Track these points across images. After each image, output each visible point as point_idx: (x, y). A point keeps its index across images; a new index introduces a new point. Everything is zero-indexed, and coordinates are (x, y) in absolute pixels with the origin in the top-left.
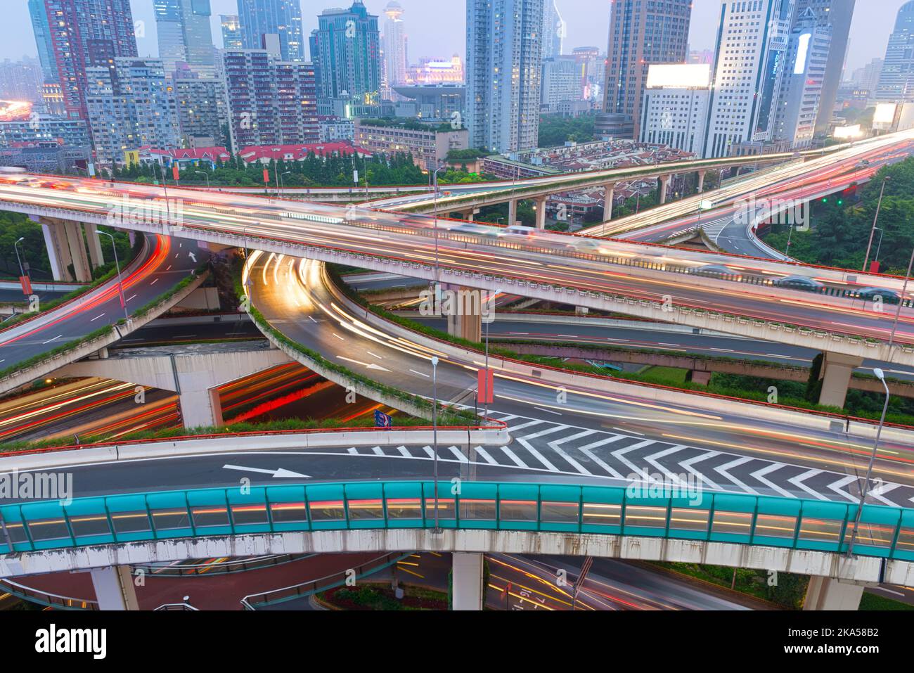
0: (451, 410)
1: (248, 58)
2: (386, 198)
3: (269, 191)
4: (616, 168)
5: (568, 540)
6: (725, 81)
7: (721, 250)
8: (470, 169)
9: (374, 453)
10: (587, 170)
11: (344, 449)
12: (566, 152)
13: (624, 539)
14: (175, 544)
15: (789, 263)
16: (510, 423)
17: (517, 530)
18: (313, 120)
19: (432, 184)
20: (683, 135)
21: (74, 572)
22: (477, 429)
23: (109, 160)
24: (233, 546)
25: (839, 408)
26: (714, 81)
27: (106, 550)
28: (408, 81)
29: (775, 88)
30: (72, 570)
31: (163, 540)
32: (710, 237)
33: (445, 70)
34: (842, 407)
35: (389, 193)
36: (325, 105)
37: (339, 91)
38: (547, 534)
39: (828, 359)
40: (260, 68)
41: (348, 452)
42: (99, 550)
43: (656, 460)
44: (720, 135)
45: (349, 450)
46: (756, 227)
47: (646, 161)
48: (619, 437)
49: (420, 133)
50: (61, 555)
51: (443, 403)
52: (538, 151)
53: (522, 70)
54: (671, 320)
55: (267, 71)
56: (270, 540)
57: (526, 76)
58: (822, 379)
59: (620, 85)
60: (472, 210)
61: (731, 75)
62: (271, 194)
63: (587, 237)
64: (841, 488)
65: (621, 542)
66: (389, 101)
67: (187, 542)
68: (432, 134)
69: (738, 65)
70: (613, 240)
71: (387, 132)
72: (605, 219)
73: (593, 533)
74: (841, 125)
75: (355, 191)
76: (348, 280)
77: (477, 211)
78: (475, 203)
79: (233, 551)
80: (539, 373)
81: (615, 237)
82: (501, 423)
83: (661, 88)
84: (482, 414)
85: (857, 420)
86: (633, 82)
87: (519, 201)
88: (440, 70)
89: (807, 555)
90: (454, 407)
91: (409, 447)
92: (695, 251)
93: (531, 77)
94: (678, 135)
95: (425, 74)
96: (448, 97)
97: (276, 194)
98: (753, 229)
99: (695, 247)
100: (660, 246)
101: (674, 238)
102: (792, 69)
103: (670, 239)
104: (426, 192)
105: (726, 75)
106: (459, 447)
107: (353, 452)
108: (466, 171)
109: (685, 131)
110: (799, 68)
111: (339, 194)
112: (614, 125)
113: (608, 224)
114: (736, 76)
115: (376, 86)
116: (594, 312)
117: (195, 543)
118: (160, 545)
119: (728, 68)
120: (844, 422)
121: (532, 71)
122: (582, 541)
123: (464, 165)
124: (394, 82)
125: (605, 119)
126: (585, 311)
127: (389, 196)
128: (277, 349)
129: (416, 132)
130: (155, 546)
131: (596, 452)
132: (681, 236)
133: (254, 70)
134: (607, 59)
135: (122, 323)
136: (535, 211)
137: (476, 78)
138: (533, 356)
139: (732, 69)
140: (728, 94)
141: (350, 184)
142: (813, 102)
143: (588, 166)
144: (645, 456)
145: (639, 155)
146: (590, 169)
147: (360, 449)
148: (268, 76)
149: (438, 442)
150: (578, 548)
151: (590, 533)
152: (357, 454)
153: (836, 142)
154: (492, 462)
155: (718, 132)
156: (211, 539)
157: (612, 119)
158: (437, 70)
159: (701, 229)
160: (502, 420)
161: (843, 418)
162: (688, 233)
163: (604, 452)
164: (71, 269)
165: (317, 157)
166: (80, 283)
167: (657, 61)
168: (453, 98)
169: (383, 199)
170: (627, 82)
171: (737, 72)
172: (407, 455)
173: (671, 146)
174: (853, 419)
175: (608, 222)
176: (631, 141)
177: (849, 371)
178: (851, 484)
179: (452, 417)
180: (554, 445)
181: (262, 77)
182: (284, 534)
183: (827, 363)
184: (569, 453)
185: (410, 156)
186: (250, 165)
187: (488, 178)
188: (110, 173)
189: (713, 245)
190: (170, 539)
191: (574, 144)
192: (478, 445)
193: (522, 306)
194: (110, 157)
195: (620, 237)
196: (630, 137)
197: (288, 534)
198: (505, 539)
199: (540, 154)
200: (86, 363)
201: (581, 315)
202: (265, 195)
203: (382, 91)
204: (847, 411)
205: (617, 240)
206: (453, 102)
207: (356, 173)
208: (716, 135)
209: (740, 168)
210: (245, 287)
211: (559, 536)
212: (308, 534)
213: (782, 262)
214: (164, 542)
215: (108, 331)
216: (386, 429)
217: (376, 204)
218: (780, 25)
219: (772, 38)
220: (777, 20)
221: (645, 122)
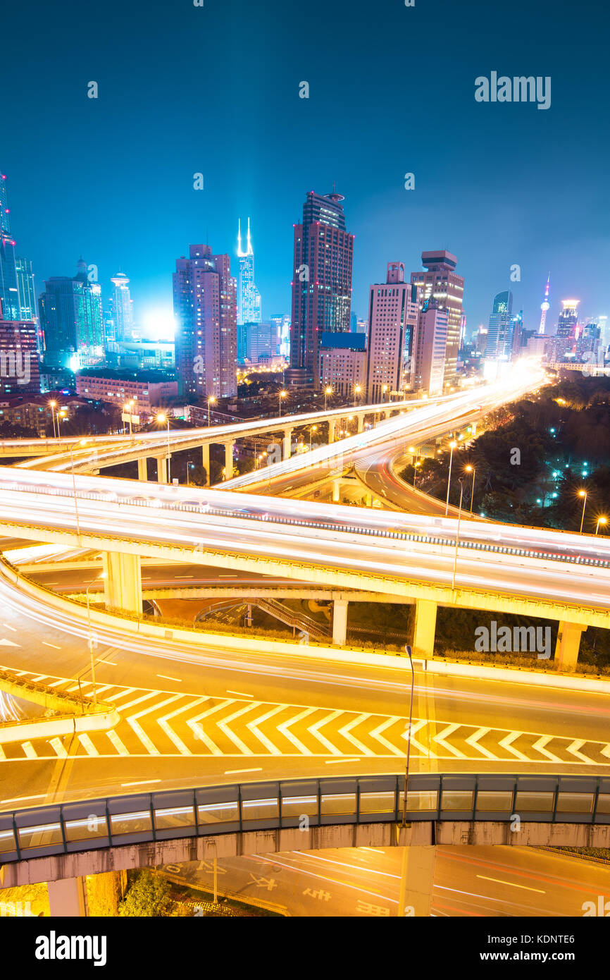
6: (378, 346)
20: (350, 386)
26: (369, 346)
44: (377, 386)
49: (134, 383)
52: (237, 398)
61: (381, 342)
68: (145, 384)
72: (285, 456)
105: (378, 342)
112: (299, 377)
114: (385, 342)
119: (378, 337)
125: (291, 372)
129: (131, 383)
134: (291, 326)
139: (381, 337)
140: (380, 355)
155: (376, 384)
157: (297, 373)
159: (354, 466)
170: (307, 344)
173: (342, 393)
199: (237, 401)
208: (374, 385)
218: (412, 306)
219: (407, 316)
220: (410, 303)
221: (321, 376)
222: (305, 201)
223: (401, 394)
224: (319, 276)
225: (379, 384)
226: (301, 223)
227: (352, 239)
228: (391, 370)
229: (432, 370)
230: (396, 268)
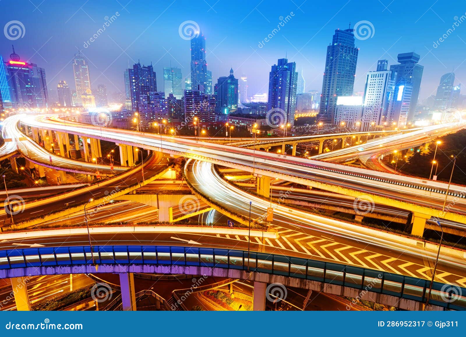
0: (256, 223)
1: (193, 93)
2: (237, 142)
3: (196, 138)
4: (324, 133)
5: (301, 282)
6: (369, 103)
7: (367, 167)
8: (268, 132)
9: (226, 237)
10: (313, 134)
11: (215, 235)
12: (305, 128)
13: (325, 284)
14: (150, 266)
15: (396, 174)
16: (279, 230)
17: (280, 275)
18: (213, 114)
19: (254, 137)
20: (351, 123)
21: (114, 273)
22: (266, 231)
23: (144, 125)
24: (171, 269)
25: (421, 237)
26: (364, 103)
27: (125, 266)
28: (248, 101)
29: (389, 105)
30: (113, 273)
31: (146, 264)
32: (363, 162)
33: (261, 98)
34: (422, 236)
35: (238, 140)
36: (218, 109)
37: (223, 104)
38: (293, 278)
39: (415, 215)
40: (197, 96)
41: (216, 236)
42: (123, 266)
43: (339, 251)
44: (367, 123)
45: (217, 235)
46: (382, 159)
47: (336, 132)
48: (324, 240)
49: (251, 119)
50: (110, 267)
51: (253, 219)
52: (294, 127)
53: (289, 98)
54: (345, 194)
55: (199, 97)
56: (185, 268)
57: (290, 100)
58: (413, 224)
59: (326, 104)
60: (268, 147)
61: (371, 101)
62: (197, 139)
63: (312, 159)
64: (423, 272)
65: (324, 286)
66: (240, 108)
67: (154, 266)
68: (255, 120)
69: (374, 97)
70: (322, 161)
71: (239, 119)
72: (319, 153)
73: (312, 280)
74: (418, 120)
75: (226, 139)
76: (222, 171)
77: (270, 148)
78: (269, 145)
79: (171, 271)
80: (291, 211)
81: (323, 160)
82: (276, 230)
83: (343, 105)
84: (268, 225)
85: (429, 242)
86: (332, 103)
87: (286, 145)
88: (259, 98)
89: (408, 301)
90: (257, 222)
91: (239, 236)
92: (356, 167)
93: (292, 100)
94: (349, 123)
95: (253, 99)
96: (262, 107)
97: (198, 139)
98: (381, 159)
99: (356, 165)
100: (341, 165)
101: (347, 161)
102: (396, 99)
103: (346, 162)
104: (252, 140)
105: (369, 101)
106: (259, 238)
107: (218, 236)
108: (267, 133)
109: (352, 121)
110: (399, 98)
111: (220, 140)
112: (324, 118)
113: (321, 155)
114: (373, 101)
115: (236, 102)
116: (314, 189)
117: (157, 267)
118: (145, 266)
119: (369, 98)
120: (423, 243)
121: (293, 98)
122: (307, 283)
123: (266, 131)
124: (243, 101)
125: (320, 116)
126: (311, 188)
127: (238, 141)
128: (194, 194)
129: (249, 119)
130: (143, 266)
131: (314, 245)
132: (350, 161)
133: (194, 97)
134: (321, 94)
135: (142, 182)
136: (292, 149)
137: (272, 100)
138: (289, 204)
139: (371, 98)
140: (370, 108)
141: (225, 136)
142: (406, 111)
143: (313, 133)
144: (334, 249)
145: (334, 130)
146: (314, 134)
147: (221, 235)
148: (199, 99)
149: (250, 235)
150: (306, 286)
151: (310, 280)
152: (220, 237)
153: (415, 127)
154: (271, 245)
155: (366, 122)
156: (163, 266)
157: (323, 116)
158: (258, 98)
159: (359, 159)
160: (276, 228)
161: (423, 241)
162: (353, 160)
163: (318, 245)
164: (127, 162)
165: (214, 126)
166: (129, 167)
167: (341, 95)
168: (263, 107)
169: (236, 142)
170: (329, 103)
171: (373, 100)
172: (238, 239)
174: (427, 242)
175: (320, 154)
176: (331, 124)
177: (425, 221)
178: (427, 271)
179: (256, 226)
180: (297, 241)
181: (197, 99)
182: (190, 267)
183: (414, 217)
184: (303, 245)
185: (247, 127)
186: (190, 128)
187: (274, 136)
188: (144, 130)
189: (364, 165)
190: (149, 264)
191: (308, 125)
192: (266, 238)
193: (286, 184)
194: (145, 124)
195: (325, 160)
196: (330, 123)
197: (191, 267)
198: (275, 278)
199: (295, 128)
200: (128, 195)
201: (309, 189)
202: (195, 139)
203: (238, 104)
204: (424, 238)
205: (324, 161)
206: (263, 109)
207: (227, 133)
208: (365, 123)
209: (375, 136)
210: (185, 171)
211: (298, 280)
212: (199, 267)
213: (393, 173)
214: (146, 265)
215: (137, 184)
216: (232, 228)
217: (233, 144)
218: (391, 82)
219: (388, 87)
220: (390, 81)
221: (336, 117)
222: (334, 34)
223: (381, 127)
224: (339, 70)
225: (368, 122)
226: (331, 45)
227: (358, 50)
228: (375, 115)
229: (400, 115)
230: (383, 63)
